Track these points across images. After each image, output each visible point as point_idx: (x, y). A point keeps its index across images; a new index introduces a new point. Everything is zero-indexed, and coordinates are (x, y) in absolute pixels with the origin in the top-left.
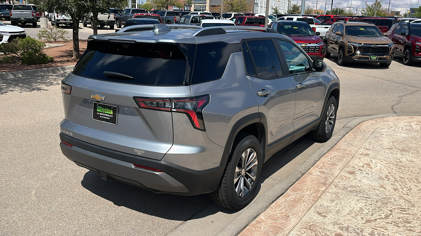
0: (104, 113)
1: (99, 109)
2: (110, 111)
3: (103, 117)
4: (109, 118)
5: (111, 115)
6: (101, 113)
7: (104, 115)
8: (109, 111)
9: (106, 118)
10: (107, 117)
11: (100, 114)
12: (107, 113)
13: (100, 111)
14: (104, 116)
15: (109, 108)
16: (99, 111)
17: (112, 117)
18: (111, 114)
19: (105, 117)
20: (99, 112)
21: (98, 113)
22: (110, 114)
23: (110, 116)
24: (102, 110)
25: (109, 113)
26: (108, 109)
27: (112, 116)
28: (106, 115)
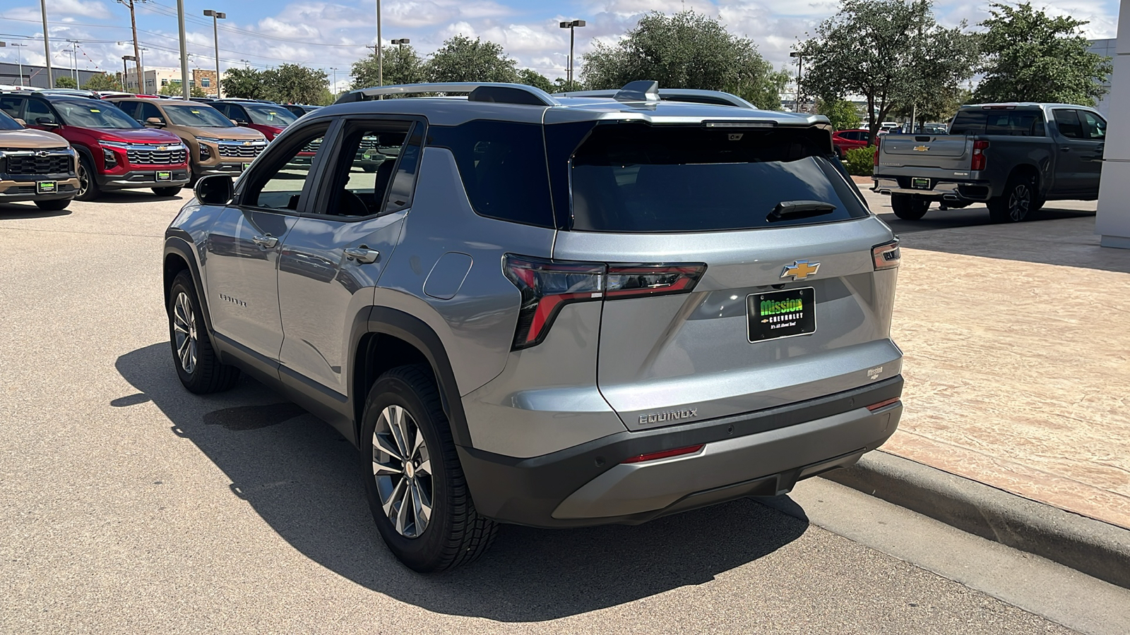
0: (781, 314)
1: (766, 307)
2: (794, 304)
3: (778, 326)
4: (793, 322)
5: (799, 312)
6: (773, 316)
7: (780, 319)
8: (791, 304)
9: (787, 325)
10: (789, 321)
11: (771, 321)
12: (788, 311)
13: (770, 313)
14: (781, 322)
15: (793, 295)
16: (766, 313)
17: (801, 317)
18: (797, 310)
19: (783, 325)
20: (767, 317)
21: (765, 321)
22: (795, 312)
23: (796, 316)
24: (773, 308)
25: (792, 310)
26: (790, 300)
27: (801, 314)
28: (784, 318)
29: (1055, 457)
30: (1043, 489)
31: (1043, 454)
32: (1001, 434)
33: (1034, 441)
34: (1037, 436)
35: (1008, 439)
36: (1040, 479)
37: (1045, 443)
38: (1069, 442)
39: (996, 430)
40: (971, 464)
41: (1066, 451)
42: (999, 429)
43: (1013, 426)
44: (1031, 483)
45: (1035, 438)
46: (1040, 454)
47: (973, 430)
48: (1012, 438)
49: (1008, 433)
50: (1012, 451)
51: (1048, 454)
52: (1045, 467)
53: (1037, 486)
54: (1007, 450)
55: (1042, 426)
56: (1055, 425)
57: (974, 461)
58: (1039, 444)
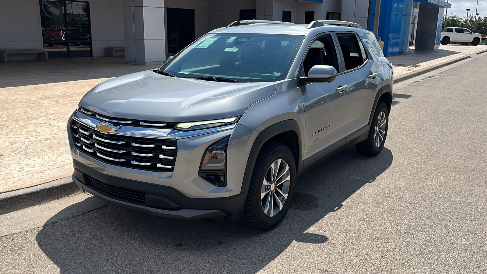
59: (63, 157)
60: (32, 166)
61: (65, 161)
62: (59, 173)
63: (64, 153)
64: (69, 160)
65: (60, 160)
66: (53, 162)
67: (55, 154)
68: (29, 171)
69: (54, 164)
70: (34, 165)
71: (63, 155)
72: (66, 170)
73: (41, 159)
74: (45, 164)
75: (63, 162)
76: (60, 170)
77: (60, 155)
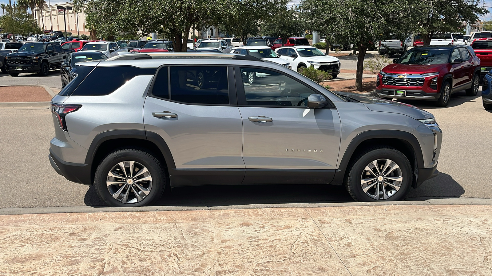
29: (9, 237)
30: (8, 219)
31: (15, 237)
32: (42, 242)
33: (23, 244)
34: (23, 248)
35: (36, 240)
36: (11, 222)
37: (17, 245)
38: (4, 251)
39: (46, 244)
40: (43, 219)
41: (4, 243)
42: (45, 245)
43: (39, 250)
44: (14, 220)
45: (23, 246)
46: (16, 237)
47: (57, 239)
48: (35, 242)
49: (39, 244)
50: (30, 233)
51: (12, 238)
52: (11, 230)
53: (11, 219)
54: (33, 233)
55: (23, 257)
56: (16, 262)
57: (43, 221)
58: (20, 243)
59: (434, 226)
60: (473, 224)
61: (434, 220)
62: (444, 210)
63: (432, 232)
64: (429, 220)
65: (440, 223)
66: (448, 223)
67: (443, 234)
68: (475, 218)
69: (448, 220)
70: (470, 224)
71: (434, 229)
72: (435, 211)
73: (463, 230)
74: (458, 222)
75: (437, 220)
76: (442, 212)
77: (437, 230)
